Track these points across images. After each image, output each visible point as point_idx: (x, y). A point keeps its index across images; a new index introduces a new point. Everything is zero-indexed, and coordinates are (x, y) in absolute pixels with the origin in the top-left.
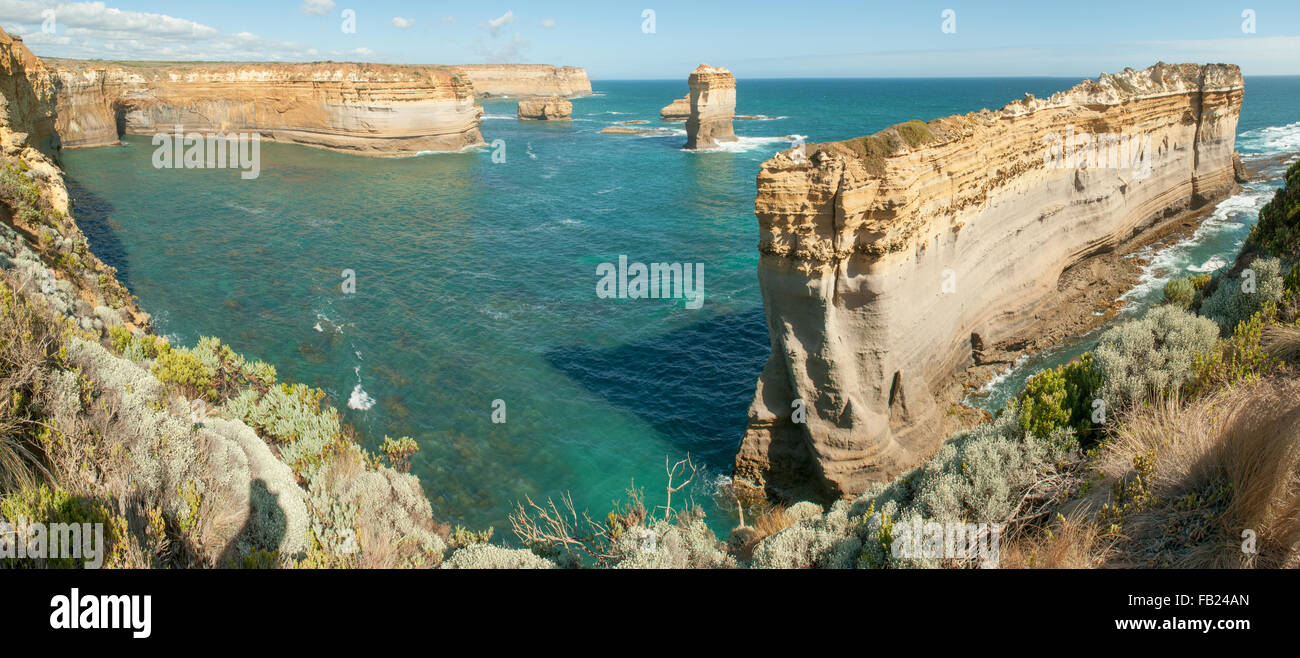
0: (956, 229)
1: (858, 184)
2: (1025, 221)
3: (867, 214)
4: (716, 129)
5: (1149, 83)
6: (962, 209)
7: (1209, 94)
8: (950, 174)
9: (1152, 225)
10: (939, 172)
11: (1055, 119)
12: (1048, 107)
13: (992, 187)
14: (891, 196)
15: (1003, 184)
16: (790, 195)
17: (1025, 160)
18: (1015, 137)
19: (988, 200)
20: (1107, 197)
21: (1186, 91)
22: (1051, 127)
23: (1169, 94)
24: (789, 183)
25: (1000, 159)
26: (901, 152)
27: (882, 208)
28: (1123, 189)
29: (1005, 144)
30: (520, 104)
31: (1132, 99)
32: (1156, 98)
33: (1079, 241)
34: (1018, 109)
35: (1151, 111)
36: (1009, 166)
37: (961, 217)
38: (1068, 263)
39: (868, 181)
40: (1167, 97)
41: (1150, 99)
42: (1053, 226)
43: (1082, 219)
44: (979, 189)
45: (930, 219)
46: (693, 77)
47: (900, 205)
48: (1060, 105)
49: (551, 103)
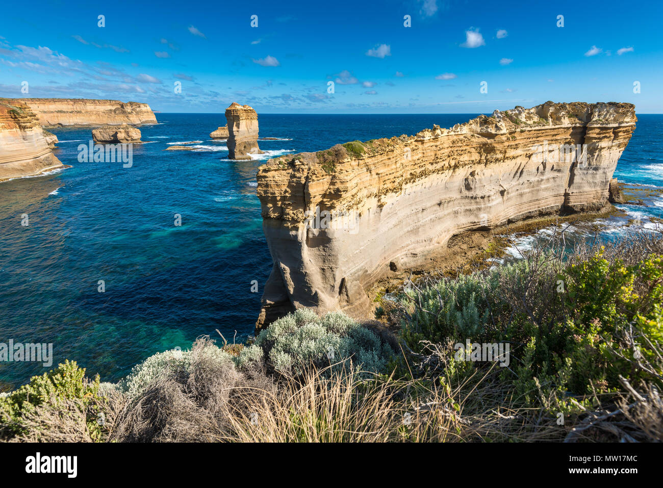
0: (381, 206)
1: (319, 179)
2: (429, 205)
3: (324, 196)
4: (247, 146)
5: (536, 119)
6: (385, 195)
7: (594, 128)
8: (377, 174)
9: (524, 219)
10: (370, 172)
11: (453, 142)
12: (450, 134)
13: (407, 183)
14: (338, 185)
15: (414, 182)
16: (277, 185)
17: (431, 168)
18: (424, 153)
19: (403, 191)
20: (489, 197)
21: (570, 125)
22: (451, 147)
23: (553, 127)
24: (277, 178)
25: (412, 166)
26: (346, 160)
27: (333, 193)
28: (502, 193)
29: (416, 157)
30: (94, 132)
31: (518, 130)
32: (539, 130)
33: (465, 221)
34: (428, 135)
35: (534, 139)
36: (419, 171)
37: (384, 199)
38: (456, 232)
39: (324, 177)
40: (551, 129)
41: (535, 130)
42: (448, 210)
43: (468, 208)
44: (396, 184)
45: (365, 200)
46: (228, 112)
47: (344, 191)
48: (459, 133)
49: (122, 130)
